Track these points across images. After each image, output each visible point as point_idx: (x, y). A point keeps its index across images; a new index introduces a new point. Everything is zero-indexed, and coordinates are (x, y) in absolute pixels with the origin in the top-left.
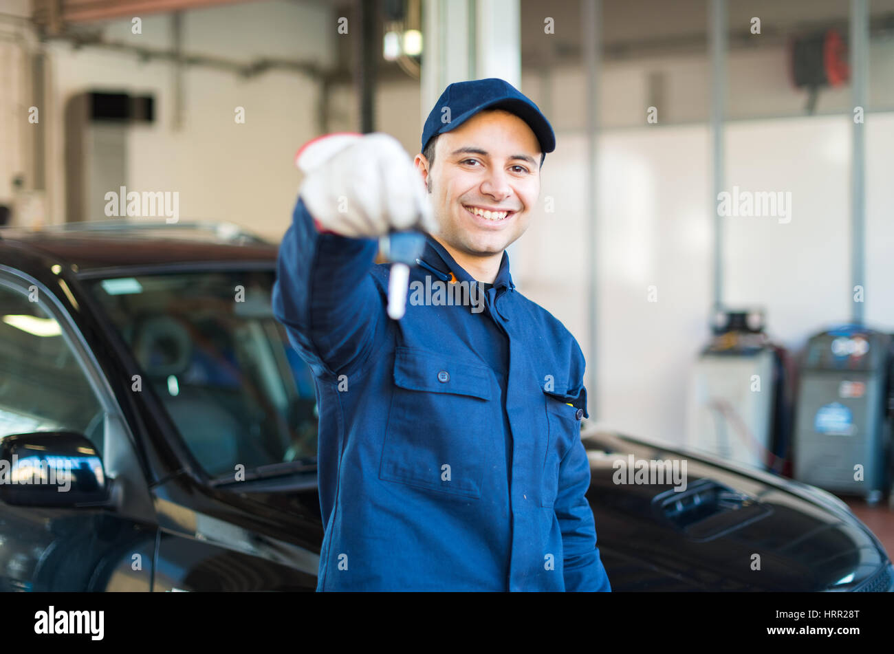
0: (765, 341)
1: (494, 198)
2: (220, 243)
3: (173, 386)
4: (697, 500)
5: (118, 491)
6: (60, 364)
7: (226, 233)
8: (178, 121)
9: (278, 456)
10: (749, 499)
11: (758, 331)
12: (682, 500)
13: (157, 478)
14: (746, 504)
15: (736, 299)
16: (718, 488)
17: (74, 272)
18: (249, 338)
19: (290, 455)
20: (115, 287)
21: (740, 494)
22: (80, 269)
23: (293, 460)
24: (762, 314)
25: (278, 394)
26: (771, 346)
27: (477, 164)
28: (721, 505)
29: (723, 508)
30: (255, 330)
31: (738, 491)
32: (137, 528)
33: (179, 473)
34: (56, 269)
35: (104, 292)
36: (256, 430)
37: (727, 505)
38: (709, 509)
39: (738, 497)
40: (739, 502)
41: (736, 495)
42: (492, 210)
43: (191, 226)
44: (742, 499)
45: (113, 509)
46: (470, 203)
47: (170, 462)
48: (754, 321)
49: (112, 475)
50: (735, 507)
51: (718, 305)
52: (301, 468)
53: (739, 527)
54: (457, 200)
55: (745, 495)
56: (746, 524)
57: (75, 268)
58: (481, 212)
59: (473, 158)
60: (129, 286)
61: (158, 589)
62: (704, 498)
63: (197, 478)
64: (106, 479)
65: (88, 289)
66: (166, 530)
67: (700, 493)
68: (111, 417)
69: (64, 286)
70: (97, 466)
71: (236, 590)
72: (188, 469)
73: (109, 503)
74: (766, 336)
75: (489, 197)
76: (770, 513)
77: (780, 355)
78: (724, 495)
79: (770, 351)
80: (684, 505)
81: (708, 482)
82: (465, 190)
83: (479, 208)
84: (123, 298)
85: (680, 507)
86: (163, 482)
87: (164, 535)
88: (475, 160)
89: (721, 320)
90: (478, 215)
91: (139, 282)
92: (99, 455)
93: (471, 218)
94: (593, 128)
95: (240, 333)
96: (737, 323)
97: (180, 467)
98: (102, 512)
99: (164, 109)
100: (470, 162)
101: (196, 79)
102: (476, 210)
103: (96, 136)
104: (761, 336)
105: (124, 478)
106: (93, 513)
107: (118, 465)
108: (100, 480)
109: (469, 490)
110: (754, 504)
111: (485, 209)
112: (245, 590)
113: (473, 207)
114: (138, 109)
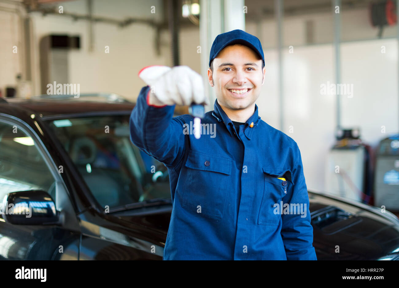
0: (360, 143)
1: (238, 84)
2: (110, 103)
3: (89, 168)
4: (328, 216)
5: (62, 217)
6: (37, 159)
7: (113, 98)
8: (91, 48)
9: (137, 199)
10: (351, 215)
11: (357, 138)
12: (321, 216)
13: (80, 210)
14: (350, 217)
15: (347, 124)
16: (337, 210)
17: (41, 118)
18: (123, 145)
19: (142, 199)
20: (59, 124)
21: (348, 213)
22: (43, 116)
23: (143, 201)
24: (359, 130)
25: (137, 171)
26: (363, 145)
27: (231, 70)
28: (339, 218)
29: (339, 219)
30: (126, 142)
31: (346, 211)
32: (72, 234)
33: (90, 208)
34: (33, 116)
35: (55, 126)
36: (127, 188)
37: (340, 218)
38: (333, 220)
39: (346, 214)
40: (347, 216)
41: (345, 213)
42: (239, 90)
43: (95, 95)
44: (348, 215)
45: (60, 225)
46: (230, 88)
47: (86, 203)
48: (355, 133)
49: (59, 209)
50: (345, 218)
51: (338, 127)
52: (146, 204)
53: (346, 228)
54: (224, 87)
55: (349, 213)
56: (350, 226)
57: (41, 116)
58: (235, 91)
59: (228, 68)
60: (66, 123)
61: (81, 259)
62: (331, 214)
63: (98, 210)
64: (57, 211)
65: (47, 126)
66: (84, 234)
67: (329, 213)
68: (58, 183)
69: (36, 124)
70: (53, 206)
71: (117, 259)
72: (94, 206)
73: (58, 223)
74: (361, 140)
75: (236, 84)
76: (361, 221)
77: (367, 149)
78: (340, 213)
79: (363, 147)
80: (321, 218)
81: (333, 207)
82: (227, 82)
83: (234, 90)
84: (64, 129)
85: (319, 219)
86: (83, 212)
87: (84, 237)
88: (229, 68)
89: (340, 133)
90: (234, 92)
91: (70, 121)
92: (53, 201)
93: (231, 94)
94: (280, 47)
95: (119, 143)
96: (348, 134)
97: (90, 205)
98: (55, 227)
99: (85, 42)
100: (227, 69)
101: (99, 28)
102: (233, 91)
103: (54, 55)
104: (358, 140)
105: (65, 211)
106: (51, 227)
107: (62, 205)
108: (54, 212)
109: (217, 214)
110: (354, 217)
111: (236, 90)
112: (122, 260)
113: (231, 89)
114: (73, 42)
